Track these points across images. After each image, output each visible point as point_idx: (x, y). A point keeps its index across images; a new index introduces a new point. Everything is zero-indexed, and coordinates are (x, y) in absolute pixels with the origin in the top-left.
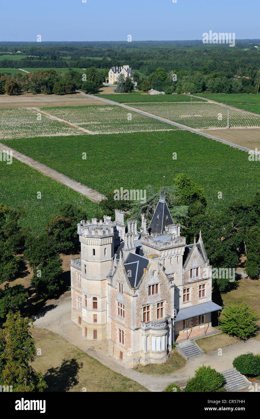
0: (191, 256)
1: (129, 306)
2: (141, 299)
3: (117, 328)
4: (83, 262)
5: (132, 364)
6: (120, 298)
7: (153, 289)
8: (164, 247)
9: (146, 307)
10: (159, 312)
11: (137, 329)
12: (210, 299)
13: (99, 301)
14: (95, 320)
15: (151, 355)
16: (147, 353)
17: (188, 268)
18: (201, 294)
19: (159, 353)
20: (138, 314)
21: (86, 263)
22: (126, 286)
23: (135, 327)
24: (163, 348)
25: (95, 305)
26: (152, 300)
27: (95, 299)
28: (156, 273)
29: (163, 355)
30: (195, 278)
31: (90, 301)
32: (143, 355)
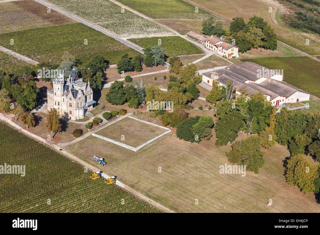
0: (88, 88)
1: (74, 104)
2: (77, 101)
3: (69, 110)
4: (55, 92)
5: (75, 120)
6: (70, 102)
7: (80, 98)
8: (81, 86)
9: (78, 104)
10: (81, 105)
11: (76, 110)
12: (92, 99)
13: (60, 103)
14: (59, 109)
15: (80, 117)
16: (79, 116)
17: (87, 91)
18: (90, 98)
19: (82, 116)
20: (76, 106)
21: (56, 92)
22: (72, 98)
23: (76, 109)
24: (83, 114)
25: (59, 104)
26: (79, 102)
27: (59, 102)
28: (80, 94)
29: (83, 116)
30: (89, 94)
31: (57, 103)
32: (78, 117)
